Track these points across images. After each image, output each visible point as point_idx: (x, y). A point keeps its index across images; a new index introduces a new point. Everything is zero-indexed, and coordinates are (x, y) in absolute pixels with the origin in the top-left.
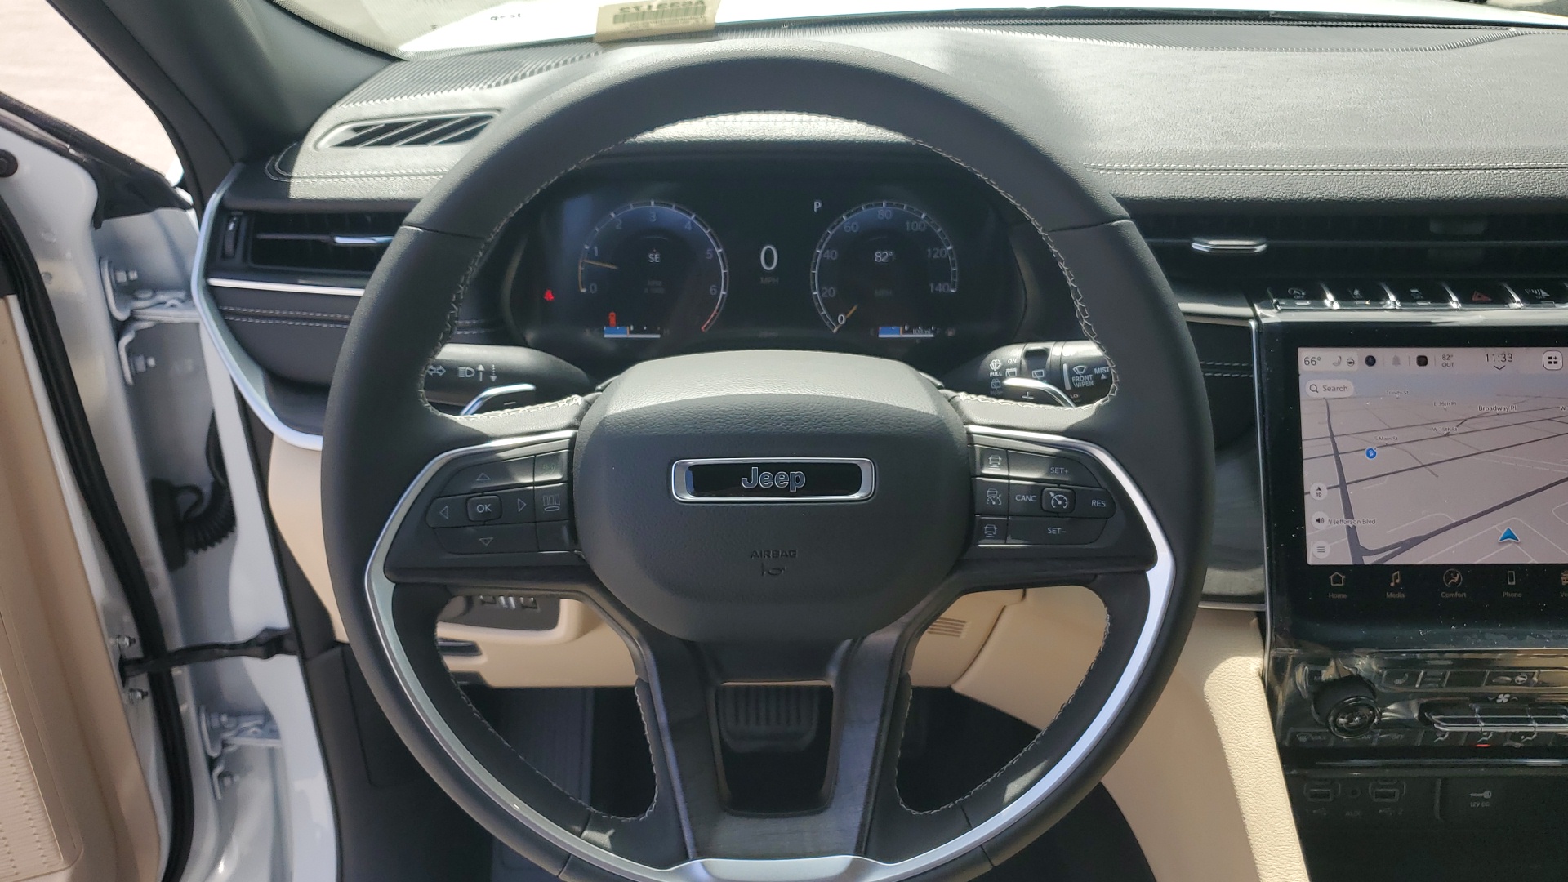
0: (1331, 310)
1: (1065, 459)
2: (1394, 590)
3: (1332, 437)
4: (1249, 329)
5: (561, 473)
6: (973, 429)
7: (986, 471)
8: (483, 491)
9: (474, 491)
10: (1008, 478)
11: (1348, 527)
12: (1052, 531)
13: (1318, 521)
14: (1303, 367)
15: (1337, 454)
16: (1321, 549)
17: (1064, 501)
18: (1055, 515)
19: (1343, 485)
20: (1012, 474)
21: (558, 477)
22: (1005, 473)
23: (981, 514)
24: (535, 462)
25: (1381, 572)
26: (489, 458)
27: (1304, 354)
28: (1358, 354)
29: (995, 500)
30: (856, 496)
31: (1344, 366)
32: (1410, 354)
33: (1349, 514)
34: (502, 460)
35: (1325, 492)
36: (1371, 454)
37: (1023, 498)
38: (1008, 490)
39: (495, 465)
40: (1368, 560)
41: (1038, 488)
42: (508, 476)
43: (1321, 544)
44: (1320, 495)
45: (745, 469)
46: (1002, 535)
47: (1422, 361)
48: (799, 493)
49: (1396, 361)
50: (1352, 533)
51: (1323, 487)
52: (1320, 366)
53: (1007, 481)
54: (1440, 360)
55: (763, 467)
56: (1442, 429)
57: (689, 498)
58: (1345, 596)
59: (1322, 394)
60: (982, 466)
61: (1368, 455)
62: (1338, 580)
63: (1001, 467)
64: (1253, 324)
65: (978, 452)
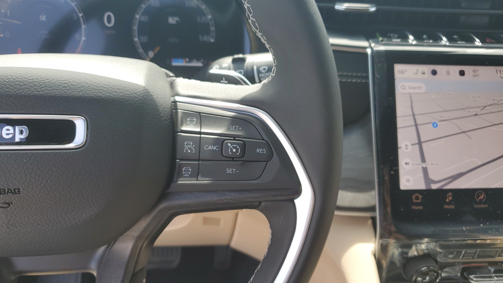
0: (412, 45)
2: (449, 203)
3: (414, 115)
4: (366, 54)
6: (177, 98)
7: (184, 128)
10: (200, 133)
11: (423, 167)
12: (229, 171)
13: (406, 164)
14: (397, 75)
15: (416, 125)
16: (408, 181)
17: (237, 150)
18: (231, 159)
19: (420, 143)
20: (203, 130)
22: (198, 130)
23: (181, 160)
25: (442, 193)
27: (398, 68)
28: (427, 68)
29: (190, 149)
30: (71, 145)
31: (420, 75)
32: (455, 69)
33: (423, 160)
35: (410, 147)
36: (435, 125)
37: (210, 148)
38: (199, 142)
40: (434, 187)
43: (408, 177)
44: (407, 149)
46: (195, 175)
47: (462, 73)
49: (448, 73)
50: (425, 170)
51: (409, 144)
52: (406, 75)
53: (199, 136)
54: (472, 73)
56: (473, 112)
58: (421, 208)
59: (408, 91)
60: (182, 125)
61: (433, 126)
62: (417, 198)
63: (195, 125)
64: (369, 51)
65: (180, 115)
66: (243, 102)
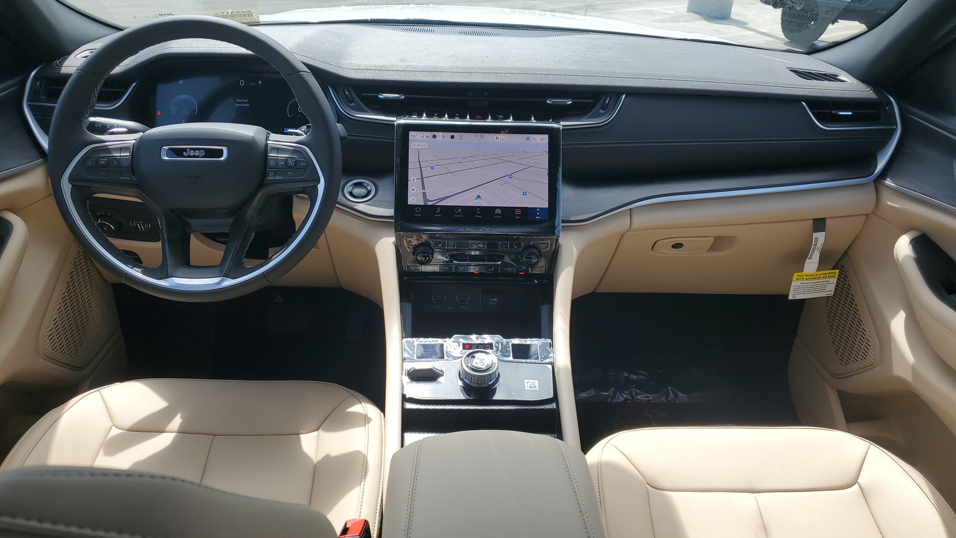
0: (424, 120)
1: (295, 151)
2: (438, 214)
3: (419, 162)
4: (394, 125)
5: (130, 153)
6: (268, 142)
7: (270, 155)
8: (103, 157)
9: (101, 157)
10: (277, 157)
11: (423, 192)
12: (289, 173)
13: (413, 189)
14: (410, 138)
15: (420, 167)
16: (413, 199)
17: (293, 164)
18: (290, 168)
19: (422, 178)
20: (279, 156)
21: (129, 154)
22: (277, 155)
23: (269, 168)
24: (121, 149)
25: (434, 207)
26: (105, 147)
27: (411, 133)
28: (430, 134)
29: (273, 164)
30: (222, 159)
31: (425, 138)
32: (448, 135)
33: (424, 188)
34: (109, 148)
35: (416, 180)
36: (432, 168)
37: (282, 163)
38: (276, 160)
39: (107, 150)
40: (429, 204)
41: (286, 160)
42: (111, 153)
43: (414, 197)
44: (413, 181)
45: (185, 150)
46: (275, 175)
47: (452, 137)
48: (202, 157)
49: (443, 137)
50: (424, 194)
51: (415, 179)
52: (416, 138)
54: (459, 137)
55: (191, 149)
56: (457, 161)
57: (166, 158)
58: (420, 215)
59: (417, 147)
60: (269, 153)
62: (418, 209)
63: (276, 154)
64: (395, 123)
65: (269, 149)
66: (296, 143)
